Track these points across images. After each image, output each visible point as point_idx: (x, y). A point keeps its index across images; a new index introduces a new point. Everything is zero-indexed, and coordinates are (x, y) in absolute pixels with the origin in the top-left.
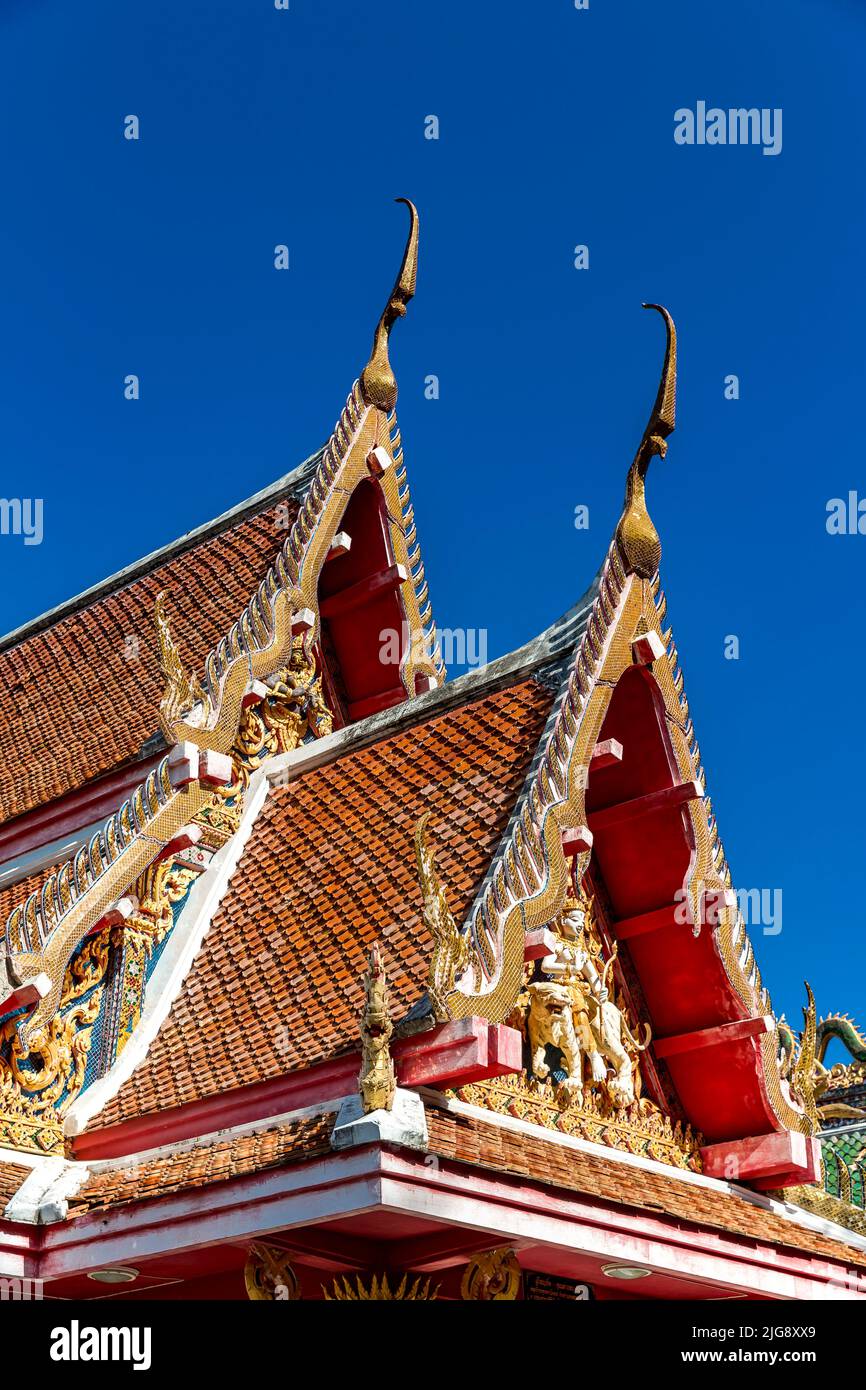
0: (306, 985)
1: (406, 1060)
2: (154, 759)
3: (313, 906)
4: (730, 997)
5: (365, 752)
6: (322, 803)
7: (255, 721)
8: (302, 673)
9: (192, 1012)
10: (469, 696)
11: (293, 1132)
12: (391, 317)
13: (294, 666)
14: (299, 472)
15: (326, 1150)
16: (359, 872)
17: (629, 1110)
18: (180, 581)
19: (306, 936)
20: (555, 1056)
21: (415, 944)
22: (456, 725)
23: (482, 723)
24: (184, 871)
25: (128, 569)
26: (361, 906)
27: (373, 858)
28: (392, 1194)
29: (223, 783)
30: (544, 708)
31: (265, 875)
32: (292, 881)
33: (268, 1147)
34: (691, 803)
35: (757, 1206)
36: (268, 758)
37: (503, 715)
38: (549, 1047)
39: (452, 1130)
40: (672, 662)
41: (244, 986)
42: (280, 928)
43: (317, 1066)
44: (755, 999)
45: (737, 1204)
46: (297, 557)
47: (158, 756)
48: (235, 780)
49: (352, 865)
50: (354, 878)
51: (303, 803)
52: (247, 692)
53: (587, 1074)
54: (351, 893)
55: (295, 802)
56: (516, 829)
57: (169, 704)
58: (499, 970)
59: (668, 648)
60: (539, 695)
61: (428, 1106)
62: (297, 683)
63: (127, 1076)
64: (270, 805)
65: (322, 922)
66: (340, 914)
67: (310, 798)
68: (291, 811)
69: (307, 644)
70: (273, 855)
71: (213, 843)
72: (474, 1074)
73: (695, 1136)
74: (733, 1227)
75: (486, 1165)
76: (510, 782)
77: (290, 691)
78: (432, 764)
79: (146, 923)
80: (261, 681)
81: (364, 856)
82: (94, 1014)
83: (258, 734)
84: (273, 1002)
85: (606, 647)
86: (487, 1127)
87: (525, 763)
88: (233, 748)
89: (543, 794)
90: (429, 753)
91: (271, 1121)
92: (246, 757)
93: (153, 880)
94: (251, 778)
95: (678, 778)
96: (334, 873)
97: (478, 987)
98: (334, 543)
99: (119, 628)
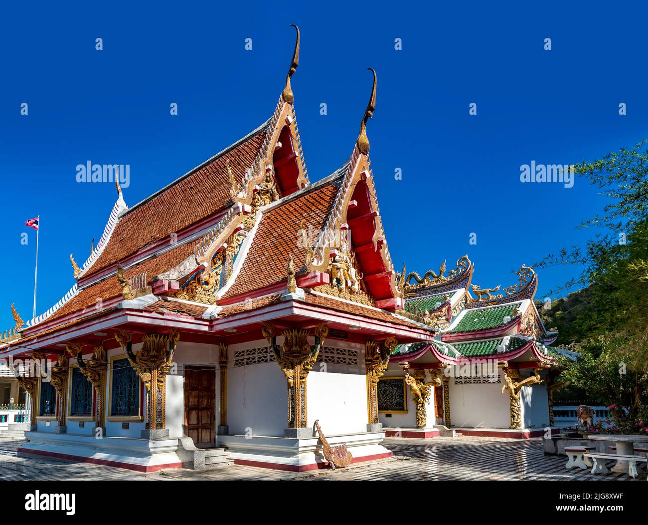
0: (274, 264)
1: (300, 281)
2: (230, 207)
3: (275, 245)
4: (384, 266)
5: (288, 205)
6: (277, 219)
7: (257, 196)
8: (270, 183)
9: (246, 271)
10: (316, 189)
11: (272, 298)
12: (291, 73)
13: (267, 181)
14: (266, 124)
15: (279, 302)
16: (287, 236)
17: (357, 293)
18: (234, 157)
19: (274, 252)
20: (338, 281)
21: (302, 254)
22: (312, 197)
23: (319, 196)
24: (241, 236)
25: (219, 154)
26: (287, 245)
27: (290, 232)
28: (296, 311)
29: (249, 213)
30: (336, 192)
31: (262, 237)
32: (269, 239)
33: (266, 302)
34: (376, 217)
35: (388, 314)
36: (262, 207)
37: (325, 194)
38: (337, 278)
39: (311, 297)
40: (372, 178)
41: (258, 265)
42: (267, 250)
43: (277, 283)
44: (390, 267)
45: (383, 314)
46: (266, 149)
47: (231, 206)
48: (253, 212)
49: (285, 234)
50: (286, 237)
51: (272, 218)
52: (254, 188)
53: (346, 284)
54: (285, 241)
55: (269, 218)
56: (328, 224)
57: (233, 192)
58: (323, 260)
59: (371, 175)
60: (335, 188)
61: (306, 292)
62: (269, 186)
63: (230, 286)
64: (263, 219)
65: (278, 249)
66: (282, 247)
67: (273, 217)
68: (268, 221)
69: (270, 175)
70: (264, 232)
71: (248, 229)
72: (317, 284)
73: (374, 299)
74: (381, 318)
75: (319, 305)
76: (327, 212)
77: (267, 188)
78: (306, 207)
79: (232, 249)
80: (258, 185)
81: (288, 232)
82: (220, 272)
83: (259, 200)
84: (266, 268)
85: (353, 174)
86: (321, 297)
87: (331, 207)
88: (251, 204)
89: (335, 215)
90: (305, 205)
91: (266, 296)
92: (255, 206)
93: (233, 239)
94: (257, 212)
95: (372, 211)
96: (280, 236)
97: (318, 264)
98: (277, 145)
99: (218, 171)
